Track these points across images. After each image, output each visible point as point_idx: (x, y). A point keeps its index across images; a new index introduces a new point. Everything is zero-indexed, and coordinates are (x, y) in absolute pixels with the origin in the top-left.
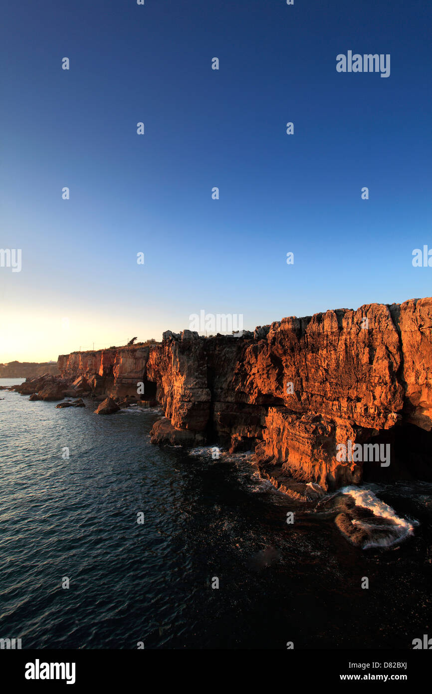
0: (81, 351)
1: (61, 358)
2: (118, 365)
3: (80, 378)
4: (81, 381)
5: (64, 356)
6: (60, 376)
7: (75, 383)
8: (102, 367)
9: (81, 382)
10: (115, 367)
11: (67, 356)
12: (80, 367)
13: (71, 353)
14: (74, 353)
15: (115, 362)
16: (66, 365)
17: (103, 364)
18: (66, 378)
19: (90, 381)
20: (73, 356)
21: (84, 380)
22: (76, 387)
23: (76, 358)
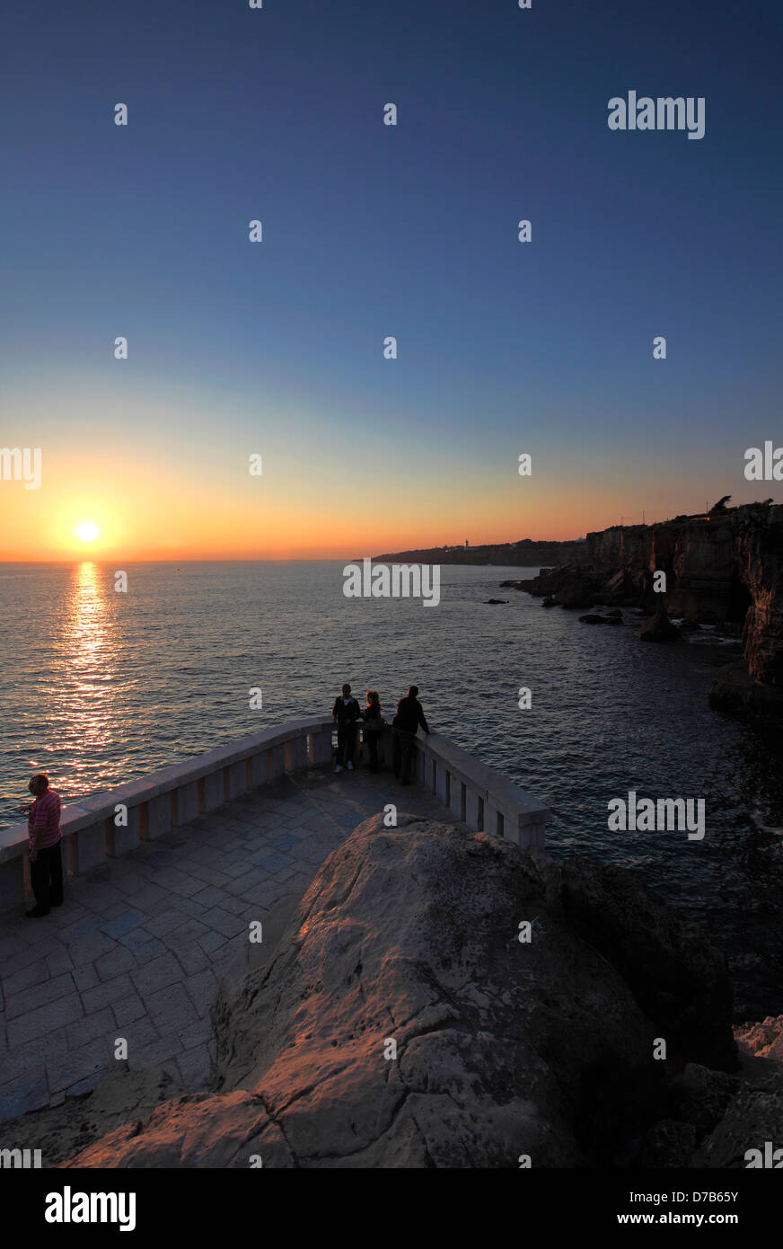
0: (624, 525)
1: (592, 536)
2: (682, 556)
3: (620, 575)
4: (620, 579)
5: (597, 534)
6: (591, 567)
7: (612, 582)
8: (653, 557)
9: (622, 581)
10: (677, 559)
11: (600, 535)
12: (621, 553)
13: (606, 530)
14: (612, 528)
15: (677, 548)
16: (599, 550)
17: (656, 552)
18: (600, 572)
19: (636, 580)
20: (610, 534)
21: (627, 577)
22: (613, 589)
23: (614, 537)
